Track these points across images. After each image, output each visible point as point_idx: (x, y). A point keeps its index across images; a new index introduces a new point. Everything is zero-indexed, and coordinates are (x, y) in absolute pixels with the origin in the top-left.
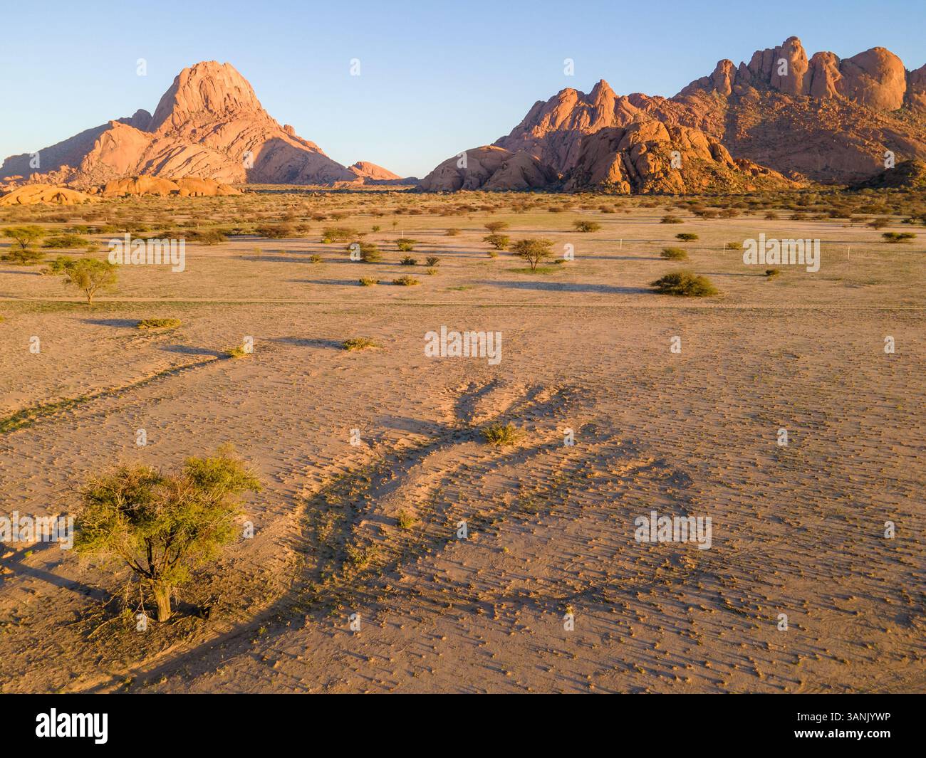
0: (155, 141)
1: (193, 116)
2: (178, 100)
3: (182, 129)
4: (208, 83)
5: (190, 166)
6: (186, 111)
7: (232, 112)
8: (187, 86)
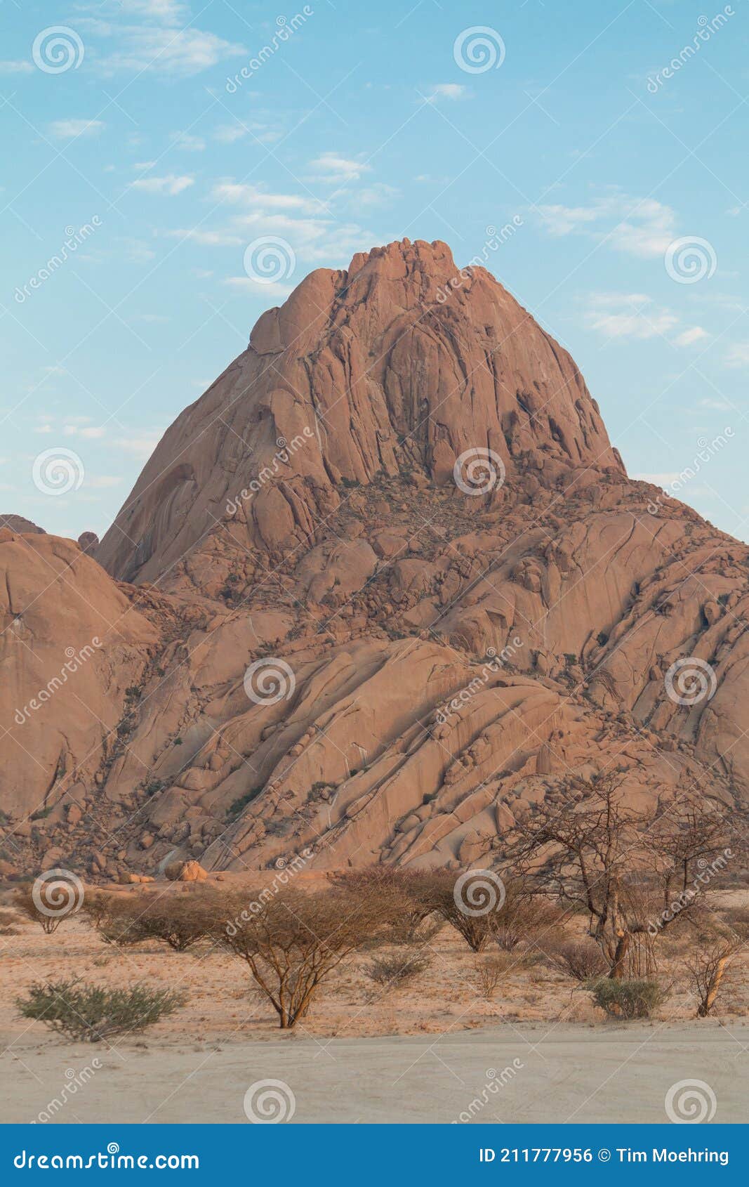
0: (189, 625)
1: (358, 499)
2: (281, 421)
3: (314, 564)
4: (429, 341)
5: (428, 760)
6: (322, 478)
7: (560, 481)
8: (327, 353)
